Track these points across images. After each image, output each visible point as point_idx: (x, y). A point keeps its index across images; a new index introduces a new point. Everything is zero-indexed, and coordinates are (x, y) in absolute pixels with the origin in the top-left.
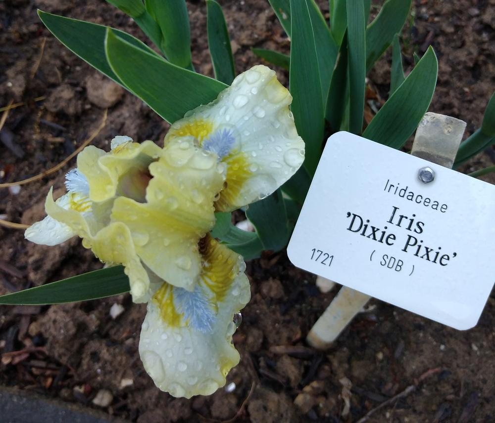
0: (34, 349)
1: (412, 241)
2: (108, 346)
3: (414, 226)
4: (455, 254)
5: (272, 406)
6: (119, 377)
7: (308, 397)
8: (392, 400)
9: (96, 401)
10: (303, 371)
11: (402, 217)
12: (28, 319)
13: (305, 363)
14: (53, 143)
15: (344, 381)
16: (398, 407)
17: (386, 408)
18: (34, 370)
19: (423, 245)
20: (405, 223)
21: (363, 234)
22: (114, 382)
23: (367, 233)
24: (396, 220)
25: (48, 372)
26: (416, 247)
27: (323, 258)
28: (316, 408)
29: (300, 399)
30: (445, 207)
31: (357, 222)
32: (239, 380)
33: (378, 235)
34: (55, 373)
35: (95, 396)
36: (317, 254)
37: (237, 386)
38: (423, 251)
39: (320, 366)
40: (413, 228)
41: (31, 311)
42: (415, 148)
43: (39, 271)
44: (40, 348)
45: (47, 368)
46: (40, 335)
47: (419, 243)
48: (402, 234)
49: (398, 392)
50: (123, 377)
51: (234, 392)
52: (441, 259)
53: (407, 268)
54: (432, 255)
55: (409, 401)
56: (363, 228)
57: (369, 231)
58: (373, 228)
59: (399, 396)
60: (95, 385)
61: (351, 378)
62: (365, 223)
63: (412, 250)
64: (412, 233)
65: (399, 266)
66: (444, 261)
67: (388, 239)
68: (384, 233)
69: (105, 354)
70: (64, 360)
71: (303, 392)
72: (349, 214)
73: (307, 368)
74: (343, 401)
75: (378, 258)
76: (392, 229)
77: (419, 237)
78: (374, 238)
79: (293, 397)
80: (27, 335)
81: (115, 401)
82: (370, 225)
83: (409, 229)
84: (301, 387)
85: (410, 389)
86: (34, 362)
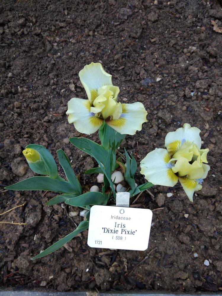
0: (15, 272)
1: (123, 230)
2: (42, 266)
3: (123, 226)
4: (136, 231)
5: (102, 274)
6: (48, 276)
7: (113, 268)
8: (141, 263)
9: (41, 285)
10: (110, 260)
11: (118, 225)
12: (10, 262)
13: (111, 257)
14: (4, 193)
15: (124, 260)
16: (143, 264)
17: (139, 265)
18: (16, 279)
19: (127, 231)
20: (120, 226)
21: (109, 232)
22: (47, 278)
23: (110, 232)
24: (117, 226)
25: (22, 279)
26: (125, 232)
27: (99, 242)
28: (116, 271)
29: (111, 269)
30: (130, 219)
31: (106, 230)
32: (90, 267)
33: (113, 231)
34: (24, 279)
35: (41, 283)
36: (97, 242)
37: (89, 269)
38: (127, 232)
39: (116, 256)
40: (122, 227)
41: (10, 259)
42: (117, 204)
43: (11, 245)
44: (17, 272)
45: (21, 278)
46: (16, 267)
47: (125, 230)
48: (120, 229)
49: (143, 259)
50: (49, 276)
51: (88, 271)
52: (133, 233)
53: (124, 238)
54: (130, 233)
55: (146, 261)
56: (108, 231)
57: (110, 231)
58: (111, 230)
59: (143, 261)
60: (40, 280)
61: (126, 258)
62: (108, 229)
63: (124, 233)
64: (123, 228)
65: (121, 238)
66: (134, 233)
67: (116, 232)
68: (114, 231)
69: (42, 269)
70: (27, 274)
71: (112, 267)
72: (103, 228)
73: (112, 259)
74: (125, 266)
75: (115, 238)
76: (117, 229)
77: (125, 229)
78: (112, 233)
79: (109, 269)
80: (12, 268)
81: (48, 284)
82: (110, 229)
83: (121, 227)
84: (110, 265)
85: (146, 257)
86: (15, 277)
